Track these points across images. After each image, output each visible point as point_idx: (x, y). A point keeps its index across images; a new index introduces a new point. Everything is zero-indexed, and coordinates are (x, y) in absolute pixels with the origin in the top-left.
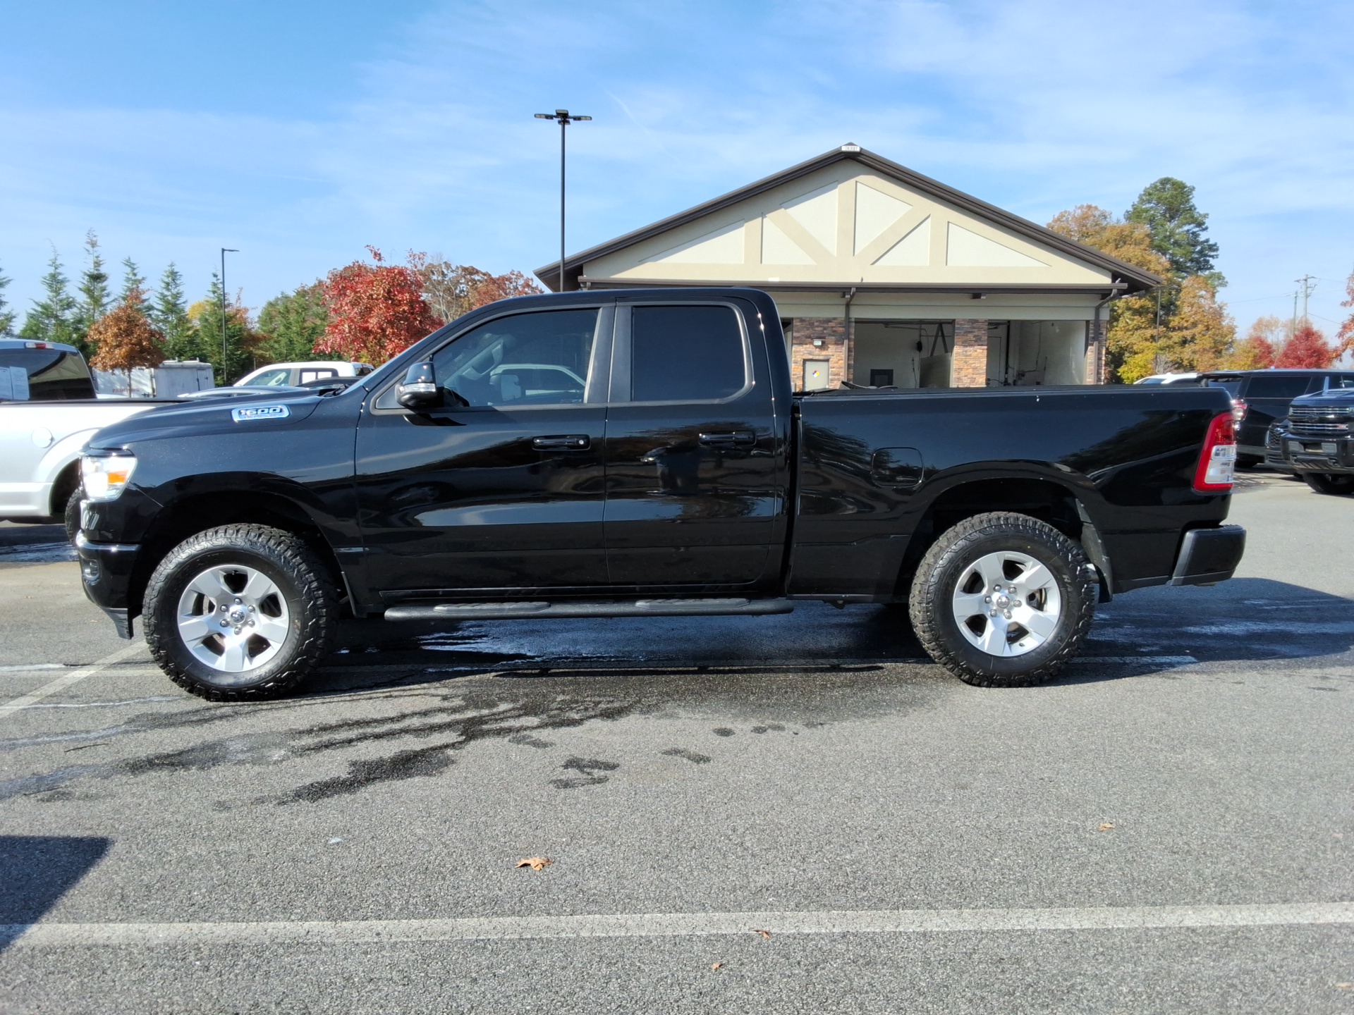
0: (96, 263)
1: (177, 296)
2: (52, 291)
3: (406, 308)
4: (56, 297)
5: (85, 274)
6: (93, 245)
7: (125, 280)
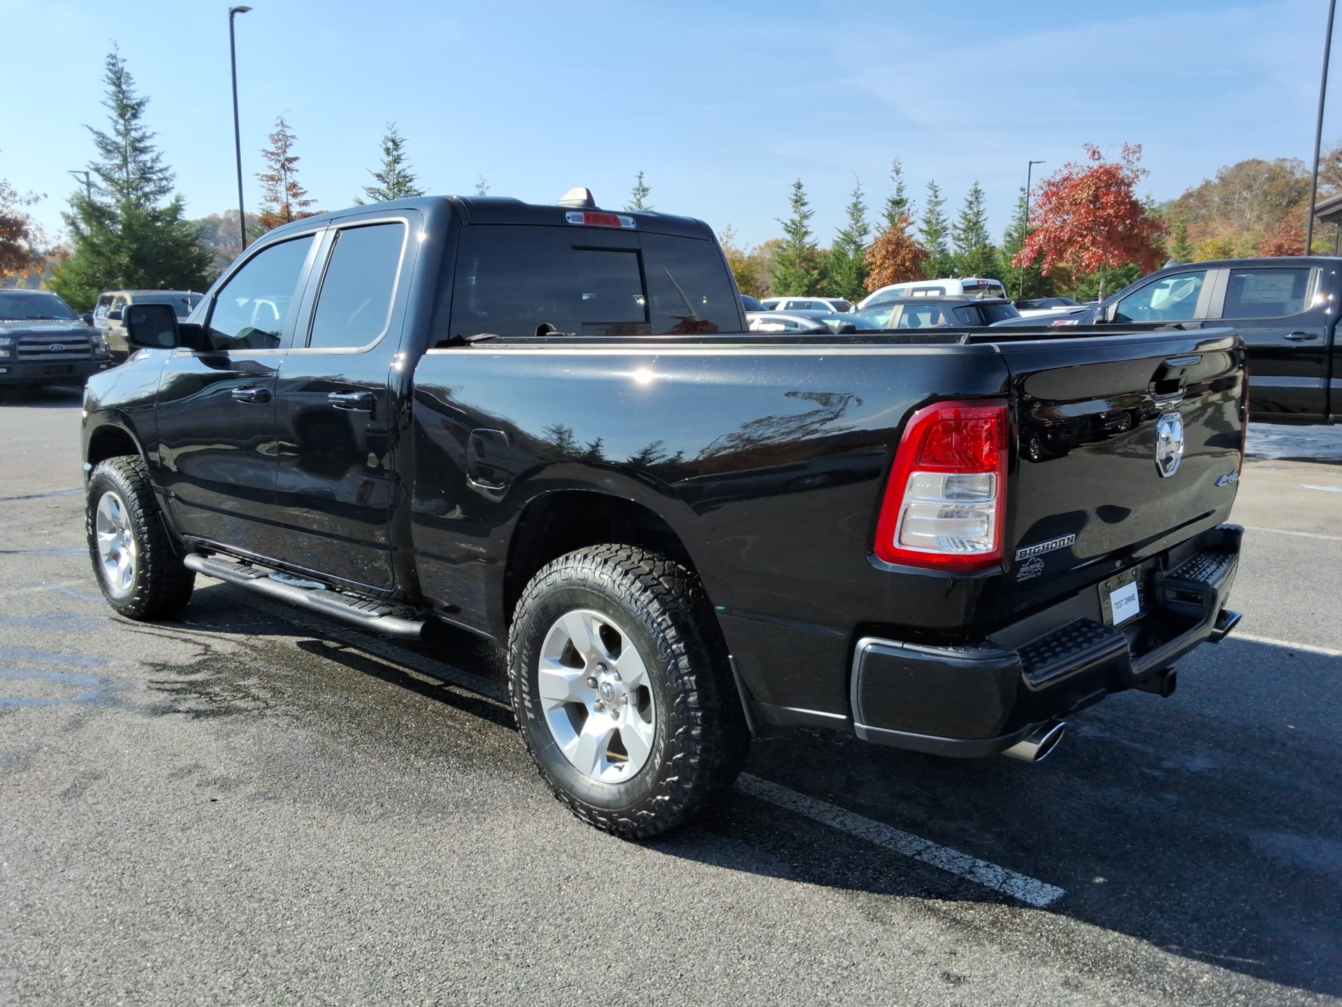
0: (898, 189)
1: (978, 214)
2: (853, 220)
3: (1111, 211)
4: (856, 224)
5: (889, 201)
6: (898, 172)
7: (928, 203)
